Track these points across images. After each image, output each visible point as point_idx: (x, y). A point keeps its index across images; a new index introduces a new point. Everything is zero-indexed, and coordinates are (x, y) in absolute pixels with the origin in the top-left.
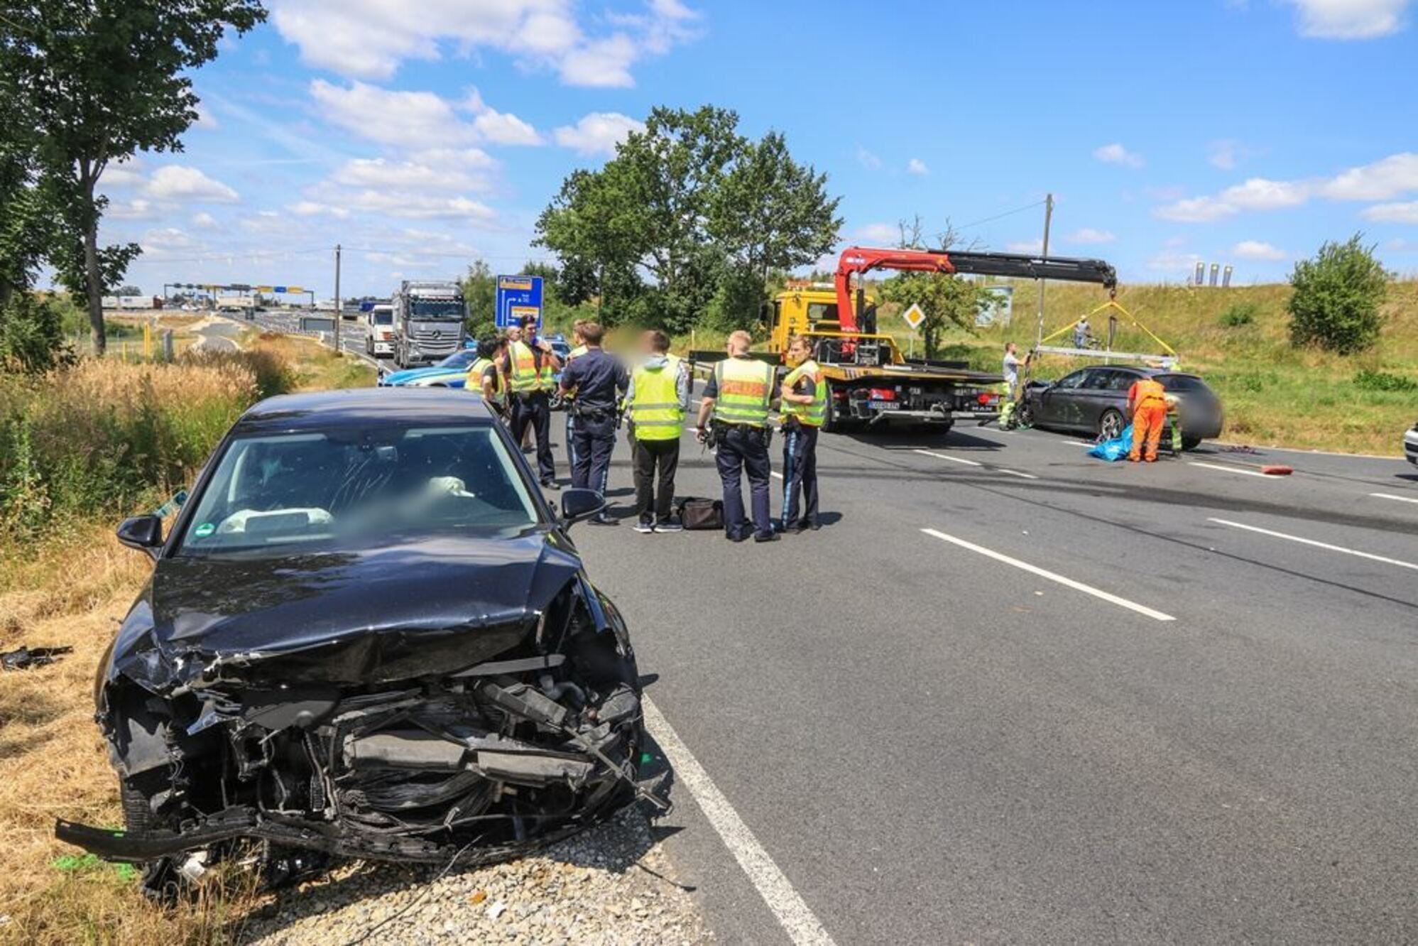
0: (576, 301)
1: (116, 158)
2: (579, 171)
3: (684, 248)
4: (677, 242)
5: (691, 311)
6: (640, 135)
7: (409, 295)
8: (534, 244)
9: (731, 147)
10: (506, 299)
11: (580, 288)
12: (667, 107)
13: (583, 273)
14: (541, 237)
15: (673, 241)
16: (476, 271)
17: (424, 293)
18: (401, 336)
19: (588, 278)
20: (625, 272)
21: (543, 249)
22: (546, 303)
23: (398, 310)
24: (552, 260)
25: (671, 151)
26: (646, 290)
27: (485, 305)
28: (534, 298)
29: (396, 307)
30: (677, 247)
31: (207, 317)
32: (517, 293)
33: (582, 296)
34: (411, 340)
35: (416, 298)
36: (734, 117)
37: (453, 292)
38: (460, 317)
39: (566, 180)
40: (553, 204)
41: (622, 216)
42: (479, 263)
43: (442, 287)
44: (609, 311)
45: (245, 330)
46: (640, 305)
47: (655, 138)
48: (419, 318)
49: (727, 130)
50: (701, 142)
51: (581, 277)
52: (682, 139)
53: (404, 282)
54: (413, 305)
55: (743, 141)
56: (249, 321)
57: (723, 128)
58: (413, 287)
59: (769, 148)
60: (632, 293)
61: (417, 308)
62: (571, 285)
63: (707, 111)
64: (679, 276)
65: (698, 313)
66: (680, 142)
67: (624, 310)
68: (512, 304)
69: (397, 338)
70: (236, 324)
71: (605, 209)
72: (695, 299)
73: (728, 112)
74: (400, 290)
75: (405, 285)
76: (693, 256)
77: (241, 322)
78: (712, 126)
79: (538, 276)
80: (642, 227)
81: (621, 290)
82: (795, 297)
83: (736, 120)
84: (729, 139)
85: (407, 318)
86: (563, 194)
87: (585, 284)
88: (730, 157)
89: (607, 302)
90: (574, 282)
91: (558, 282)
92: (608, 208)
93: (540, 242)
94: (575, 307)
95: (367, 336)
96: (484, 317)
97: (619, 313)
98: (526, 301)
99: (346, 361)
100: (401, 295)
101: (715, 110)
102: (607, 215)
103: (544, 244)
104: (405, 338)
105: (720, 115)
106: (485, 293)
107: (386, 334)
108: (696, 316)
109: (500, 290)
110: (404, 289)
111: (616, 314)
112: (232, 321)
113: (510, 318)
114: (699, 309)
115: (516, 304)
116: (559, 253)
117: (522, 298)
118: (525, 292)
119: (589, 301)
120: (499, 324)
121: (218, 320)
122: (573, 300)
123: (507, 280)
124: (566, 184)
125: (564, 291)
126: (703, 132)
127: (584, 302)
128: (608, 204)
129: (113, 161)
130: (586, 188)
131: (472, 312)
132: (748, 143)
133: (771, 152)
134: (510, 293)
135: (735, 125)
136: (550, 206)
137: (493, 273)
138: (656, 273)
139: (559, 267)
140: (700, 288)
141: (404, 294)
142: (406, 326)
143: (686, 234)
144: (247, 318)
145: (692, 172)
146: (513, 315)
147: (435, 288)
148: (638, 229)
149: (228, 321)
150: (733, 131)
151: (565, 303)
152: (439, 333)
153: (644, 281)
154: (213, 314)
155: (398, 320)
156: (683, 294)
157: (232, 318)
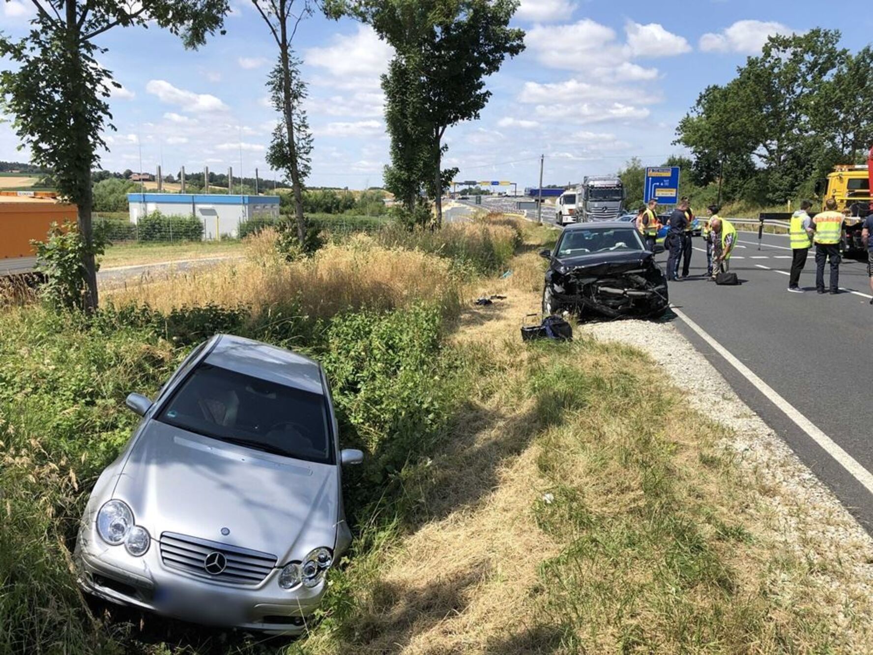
0: (705, 183)
1: (450, 125)
2: (711, 87)
3: (788, 139)
4: (783, 135)
5: (792, 186)
6: (757, 59)
7: (588, 185)
8: (674, 143)
9: (833, 58)
10: (652, 184)
11: (708, 173)
12: (780, 34)
13: (711, 161)
14: (679, 137)
15: (781, 135)
16: (632, 165)
17: (597, 184)
18: (582, 211)
19: (715, 165)
20: (742, 160)
21: (681, 146)
22: (682, 185)
23: (579, 194)
24: (688, 154)
25: (782, 67)
26: (757, 172)
27: (636, 189)
28: (672, 183)
29: (578, 192)
30: (783, 139)
31: (449, 203)
32: (660, 179)
33: (710, 178)
34: (588, 213)
35: (592, 187)
36: (838, 35)
37: (616, 182)
38: (620, 198)
39: (701, 93)
40: (690, 113)
41: (740, 120)
42: (634, 159)
43: (609, 179)
44: (728, 190)
45: (475, 211)
46: (752, 183)
47: (769, 59)
48: (594, 199)
49: (830, 46)
50: (809, 58)
51: (709, 165)
52: (792, 57)
53: (585, 177)
54: (591, 191)
55: (844, 52)
56: (477, 205)
57: (827, 45)
58: (591, 180)
59: (863, 57)
60: (747, 175)
61: (593, 193)
62: (701, 171)
63: (816, 33)
64: (784, 161)
65: (797, 188)
66: (790, 60)
67: (740, 187)
68: (656, 187)
69: (578, 213)
70: (468, 207)
71: (726, 116)
72: (796, 177)
73: (833, 32)
74: (583, 182)
75: (586, 179)
76: (795, 145)
77: (471, 206)
78: (819, 43)
79: (676, 165)
80: (755, 127)
81: (738, 173)
82: (839, 175)
83: (839, 36)
84: (831, 52)
85: (586, 200)
86: (698, 105)
87: (712, 170)
88: (833, 66)
89: (727, 181)
90: (704, 169)
91: (692, 170)
92: (728, 115)
93: (679, 141)
94: (704, 187)
95: (558, 212)
96: (636, 197)
97: (736, 190)
98: (667, 184)
99: (545, 228)
100: (583, 185)
101: (822, 31)
102: (727, 120)
103: (681, 143)
104: (584, 212)
105: (826, 34)
106: (638, 180)
107: (570, 210)
108: (796, 191)
109: (648, 178)
110: (585, 181)
111: (734, 191)
112: (465, 206)
113: (654, 196)
114: (799, 184)
115: (659, 187)
116: (692, 149)
117: (664, 183)
118: (666, 178)
119: (715, 182)
120: (646, 202)
121: (457, 205)
122: (702, 182)
123: (653, 171)
124: (701, 97)
125: (696, 176)
126: (810, 49)
127: (711, 183)
128: (729, 112)
129: (449, 126)
130: (715, 99)
131: (628, 194)
132: (848, 53)
133: (864, 61)
134: (655, 179)
135: (837, 41)
136: (688, 114)
137: (644, 165)
138: (765, 160)
139: (693, 158)
140: (801, 169)
141: (586, 185)
142: (585, 205)
143: (791, 129)
144: (477, 203)
145: (800, 81)
146: (657, 195)
147: (605, 180)
148: (751, 129)
149: (462, 205)
150: (835, 46)
151: (696, 184)
152: (606, 208)
153: (757, 165)
154: (453, 201)
155: (579, 201)
156: (786, 174)
157: (466, 204)
